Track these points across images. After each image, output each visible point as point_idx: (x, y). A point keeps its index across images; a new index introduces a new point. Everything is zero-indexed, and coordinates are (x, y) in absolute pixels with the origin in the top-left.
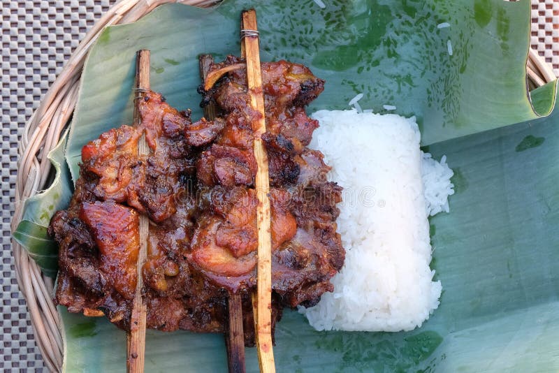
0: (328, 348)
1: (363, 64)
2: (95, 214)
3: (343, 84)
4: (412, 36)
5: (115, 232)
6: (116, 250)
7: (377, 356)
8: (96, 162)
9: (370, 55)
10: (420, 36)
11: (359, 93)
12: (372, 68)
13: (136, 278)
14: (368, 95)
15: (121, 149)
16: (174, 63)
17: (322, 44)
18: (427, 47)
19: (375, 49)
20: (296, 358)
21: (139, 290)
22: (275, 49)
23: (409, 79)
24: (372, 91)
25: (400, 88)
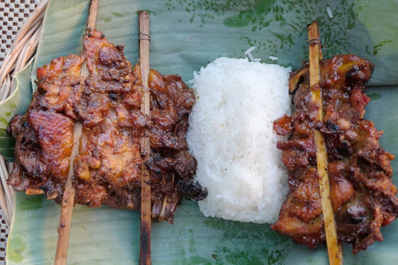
0: (214, 226)
1: (257, 25)
2: (38, 120)
3: (241, 38)
4: (295, 6)
5: (53, 134)
6: (52, 148)
7: (248, 236)
8: (45, 81)
9: (262, 19)
10: (301, 6)
11: (252, 45)
12: (263, 28)
13: (68, 169)
14: (259, 48)
15: (66, 72)
16: (119, 15)
17: (227, 9)
18: (306, 14)
19: (266, 14)
20: (191, 231)
21: (70, 177)
22: (194, 10)
23: (290, 38)
24: (262, 44)
25: (282, 45)
